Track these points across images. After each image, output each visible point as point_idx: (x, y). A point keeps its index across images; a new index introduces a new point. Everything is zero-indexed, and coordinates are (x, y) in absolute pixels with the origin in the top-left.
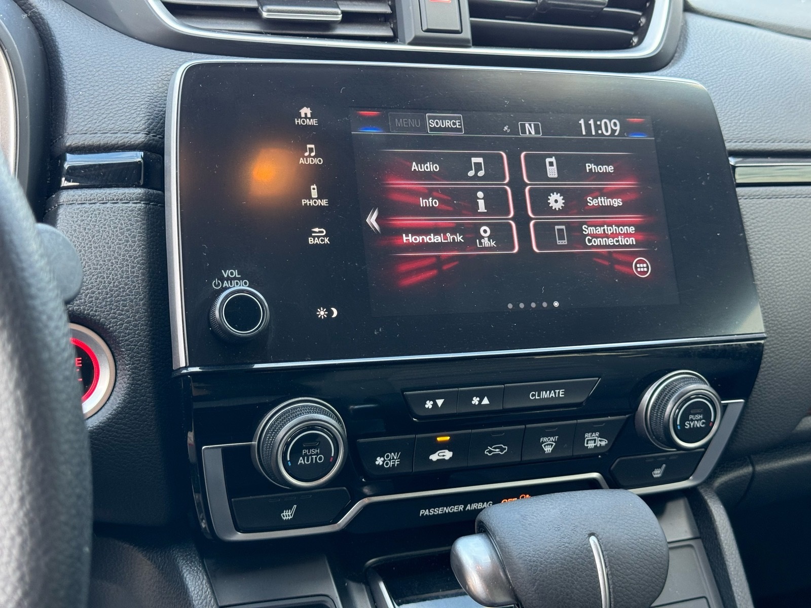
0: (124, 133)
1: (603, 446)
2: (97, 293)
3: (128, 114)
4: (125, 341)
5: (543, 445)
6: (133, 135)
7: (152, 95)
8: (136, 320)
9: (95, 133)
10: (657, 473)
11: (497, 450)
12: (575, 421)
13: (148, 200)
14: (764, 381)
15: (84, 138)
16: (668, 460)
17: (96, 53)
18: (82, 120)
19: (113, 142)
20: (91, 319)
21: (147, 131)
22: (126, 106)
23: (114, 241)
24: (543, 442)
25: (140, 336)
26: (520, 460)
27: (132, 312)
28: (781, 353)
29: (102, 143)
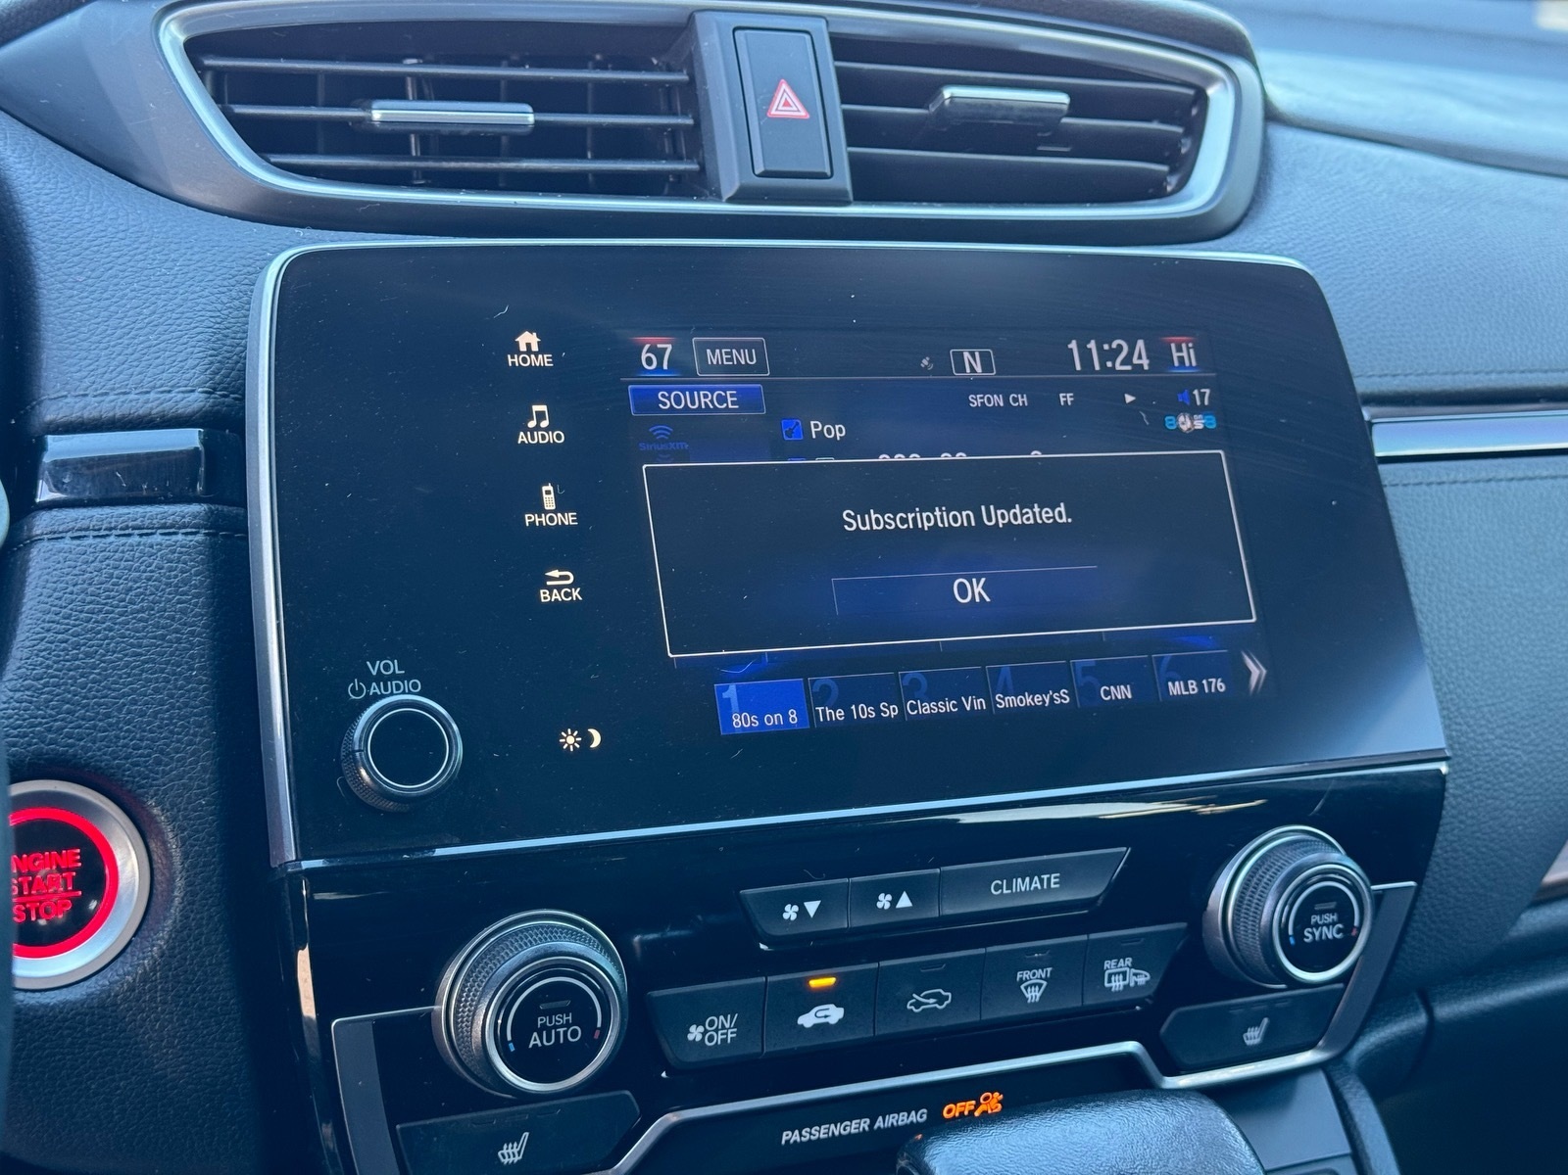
0: (162, 392)
1: (1142, 987)
3: (171, 353)
5: (1022, 987)
6: (180, 396)
7: (218, 314)
9: (104, 394)
10: (1253, 1037)
11: (932, 1001)
12: (1083, 938)
13: (213, 526)
15: (82, 404)
16: (1272, 1011)
17: (103, 234)
18: (78, 367)
19: (141, 412)
21: (208, 387)
22: (166, 337)
24: (1022, 981)
26: (978, 1019)
28: (1475, 788)
29: (118, 413)
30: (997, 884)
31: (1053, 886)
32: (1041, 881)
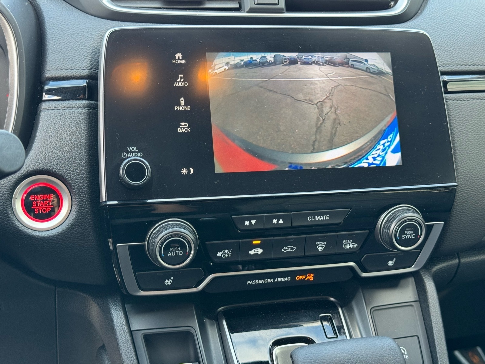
0: (77, 69)
1: (355, 248)
2: (60, 159)
3: (80, 58)
4: (75, 186)
5: (317, 247)
6: (82, 71)
7: (94, 47)
8: (81, 175)
9: (61, 70)
10: (391, 263)
11: (290, 249)
12: (337, 233)
13: (89, 107)
14: (460, 210)
15: (55, 73)
17: (65, 23)
18: (55, 62)
19: (71, 75)
20: (57, 174)
21: (90, 68)
22: (79, 54)
23: (70, 130)
24: (317, 245)
25: (83, 183)
26: (303, 255)
27: (79, 170)
29: (65, 75)
30: (310, 218)
31: (327, 219)
32: (323, 217)
